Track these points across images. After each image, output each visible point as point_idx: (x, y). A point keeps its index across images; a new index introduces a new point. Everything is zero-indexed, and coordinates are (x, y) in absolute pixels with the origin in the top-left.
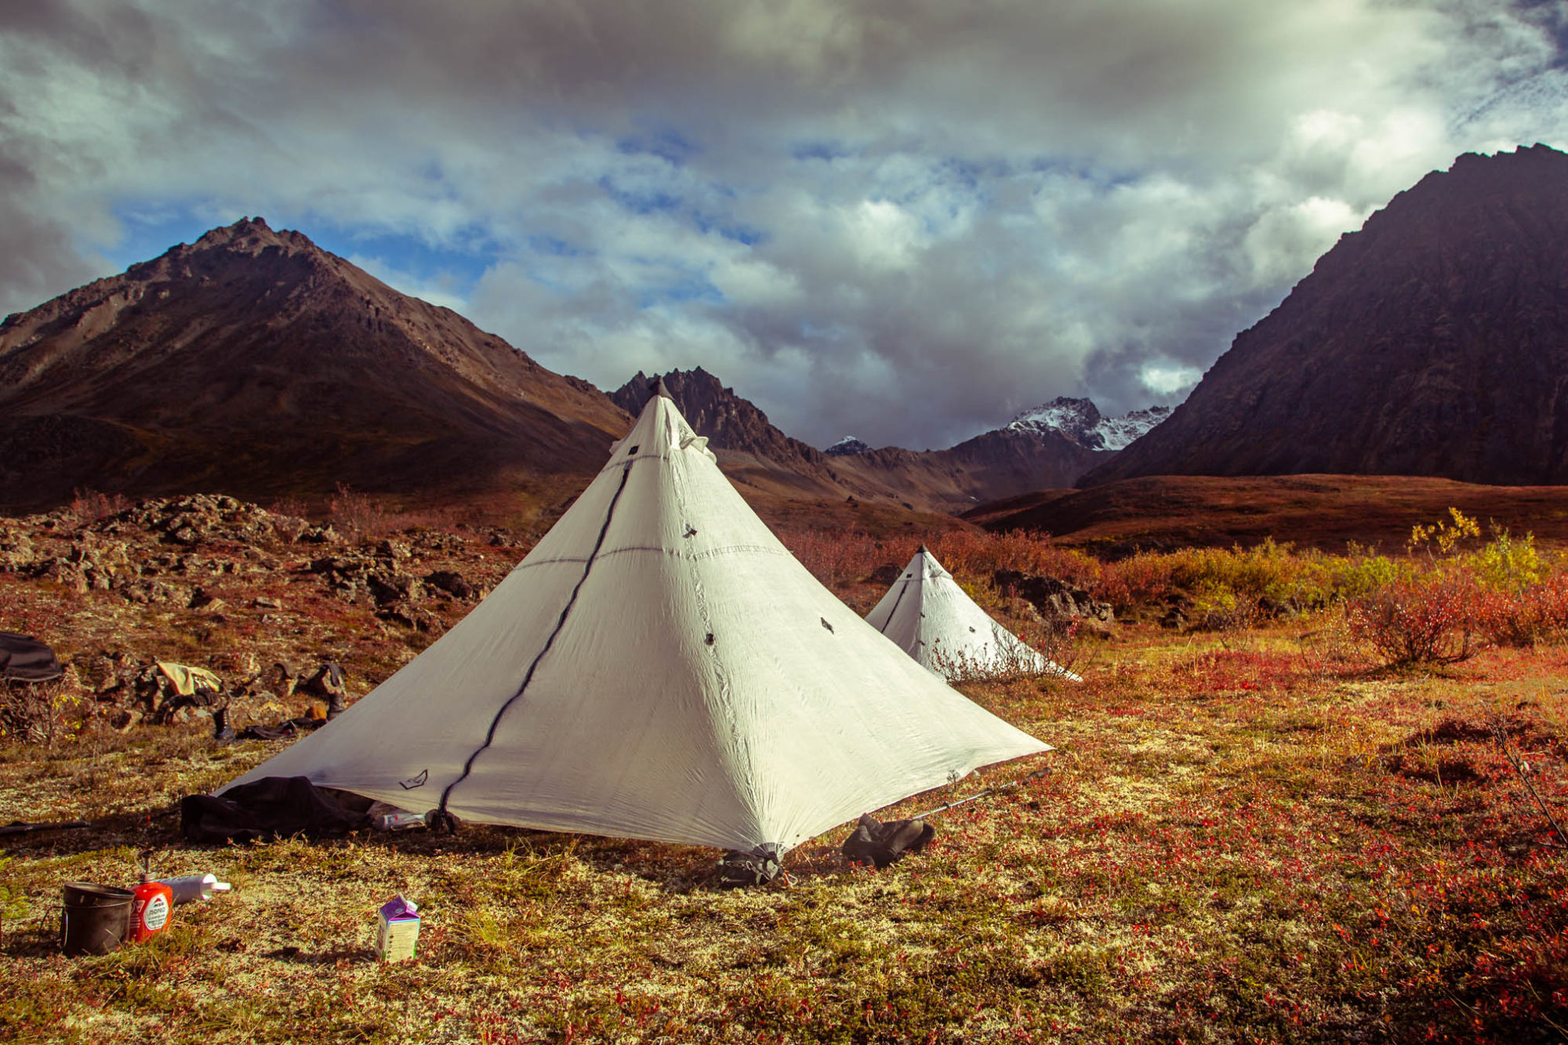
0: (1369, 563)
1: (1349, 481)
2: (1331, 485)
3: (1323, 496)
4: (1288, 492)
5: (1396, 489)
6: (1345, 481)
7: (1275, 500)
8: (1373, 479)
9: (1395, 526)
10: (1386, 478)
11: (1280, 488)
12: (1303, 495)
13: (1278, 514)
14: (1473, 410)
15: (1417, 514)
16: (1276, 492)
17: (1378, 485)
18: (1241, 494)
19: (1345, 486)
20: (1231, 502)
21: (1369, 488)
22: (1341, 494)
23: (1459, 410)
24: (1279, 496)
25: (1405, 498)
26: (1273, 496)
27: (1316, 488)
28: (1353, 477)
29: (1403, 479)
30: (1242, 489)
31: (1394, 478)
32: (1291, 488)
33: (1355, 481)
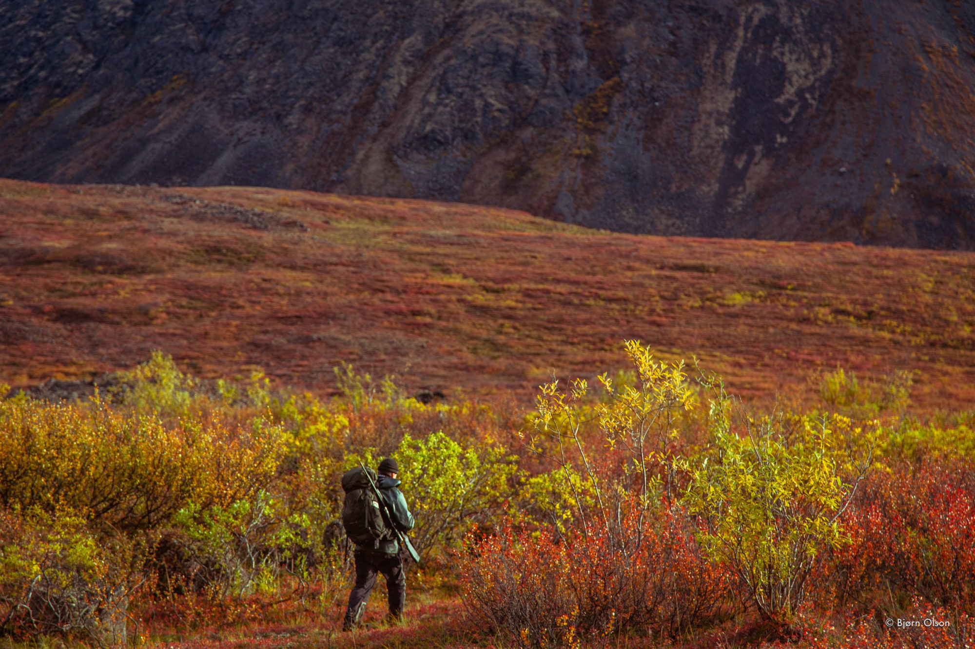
0: (360, 394)
1: (323, 207)
2: (285, 214)
3: (268, 238)
4: (195, 225)
5: (420, 230)
6: (314, 205)
7: (163, 243)
8: (374, 205)
9: (415, 313)
10: (401, 206)
11: (176, 214)
12: (222, 233)
13: (169, 276)
14: (579, 64)
15: (462, 288)
16: (168, 224)
17: (385, 220)
18: (88, 225)
19: (317, 217)
20: (64, 244)
21: (364, 225)
22: (306, 236)
23: (553, 63)
24: (172, 234)
25: (441, 250)
26: (161, 234)
27: (258, 223)
28: (333, 199)
29: (438, 208)
30: (91, 214)
31: (415, 204)
32: (198, 217)
33: (338, 207)
